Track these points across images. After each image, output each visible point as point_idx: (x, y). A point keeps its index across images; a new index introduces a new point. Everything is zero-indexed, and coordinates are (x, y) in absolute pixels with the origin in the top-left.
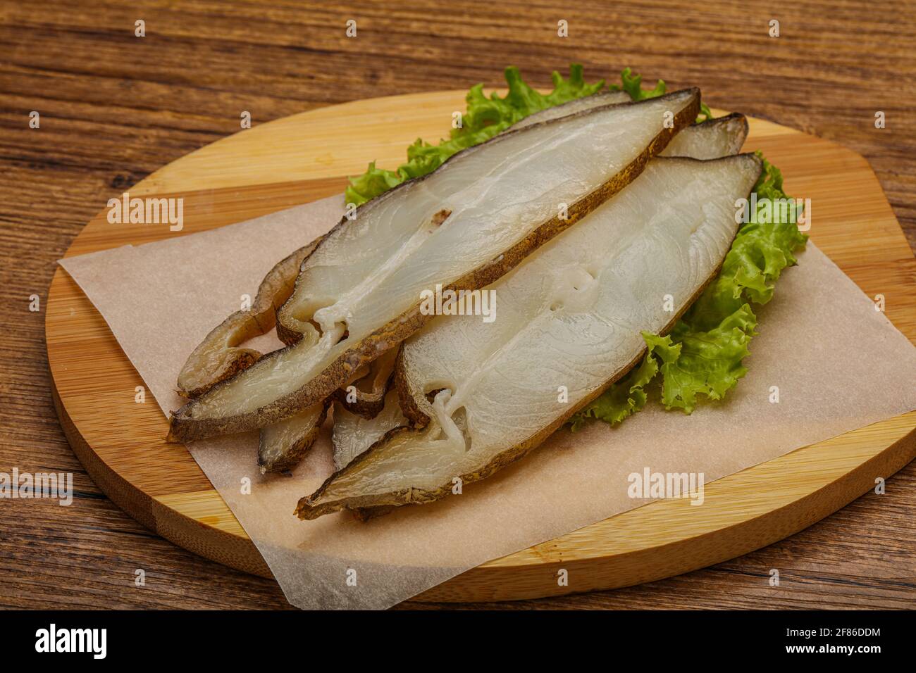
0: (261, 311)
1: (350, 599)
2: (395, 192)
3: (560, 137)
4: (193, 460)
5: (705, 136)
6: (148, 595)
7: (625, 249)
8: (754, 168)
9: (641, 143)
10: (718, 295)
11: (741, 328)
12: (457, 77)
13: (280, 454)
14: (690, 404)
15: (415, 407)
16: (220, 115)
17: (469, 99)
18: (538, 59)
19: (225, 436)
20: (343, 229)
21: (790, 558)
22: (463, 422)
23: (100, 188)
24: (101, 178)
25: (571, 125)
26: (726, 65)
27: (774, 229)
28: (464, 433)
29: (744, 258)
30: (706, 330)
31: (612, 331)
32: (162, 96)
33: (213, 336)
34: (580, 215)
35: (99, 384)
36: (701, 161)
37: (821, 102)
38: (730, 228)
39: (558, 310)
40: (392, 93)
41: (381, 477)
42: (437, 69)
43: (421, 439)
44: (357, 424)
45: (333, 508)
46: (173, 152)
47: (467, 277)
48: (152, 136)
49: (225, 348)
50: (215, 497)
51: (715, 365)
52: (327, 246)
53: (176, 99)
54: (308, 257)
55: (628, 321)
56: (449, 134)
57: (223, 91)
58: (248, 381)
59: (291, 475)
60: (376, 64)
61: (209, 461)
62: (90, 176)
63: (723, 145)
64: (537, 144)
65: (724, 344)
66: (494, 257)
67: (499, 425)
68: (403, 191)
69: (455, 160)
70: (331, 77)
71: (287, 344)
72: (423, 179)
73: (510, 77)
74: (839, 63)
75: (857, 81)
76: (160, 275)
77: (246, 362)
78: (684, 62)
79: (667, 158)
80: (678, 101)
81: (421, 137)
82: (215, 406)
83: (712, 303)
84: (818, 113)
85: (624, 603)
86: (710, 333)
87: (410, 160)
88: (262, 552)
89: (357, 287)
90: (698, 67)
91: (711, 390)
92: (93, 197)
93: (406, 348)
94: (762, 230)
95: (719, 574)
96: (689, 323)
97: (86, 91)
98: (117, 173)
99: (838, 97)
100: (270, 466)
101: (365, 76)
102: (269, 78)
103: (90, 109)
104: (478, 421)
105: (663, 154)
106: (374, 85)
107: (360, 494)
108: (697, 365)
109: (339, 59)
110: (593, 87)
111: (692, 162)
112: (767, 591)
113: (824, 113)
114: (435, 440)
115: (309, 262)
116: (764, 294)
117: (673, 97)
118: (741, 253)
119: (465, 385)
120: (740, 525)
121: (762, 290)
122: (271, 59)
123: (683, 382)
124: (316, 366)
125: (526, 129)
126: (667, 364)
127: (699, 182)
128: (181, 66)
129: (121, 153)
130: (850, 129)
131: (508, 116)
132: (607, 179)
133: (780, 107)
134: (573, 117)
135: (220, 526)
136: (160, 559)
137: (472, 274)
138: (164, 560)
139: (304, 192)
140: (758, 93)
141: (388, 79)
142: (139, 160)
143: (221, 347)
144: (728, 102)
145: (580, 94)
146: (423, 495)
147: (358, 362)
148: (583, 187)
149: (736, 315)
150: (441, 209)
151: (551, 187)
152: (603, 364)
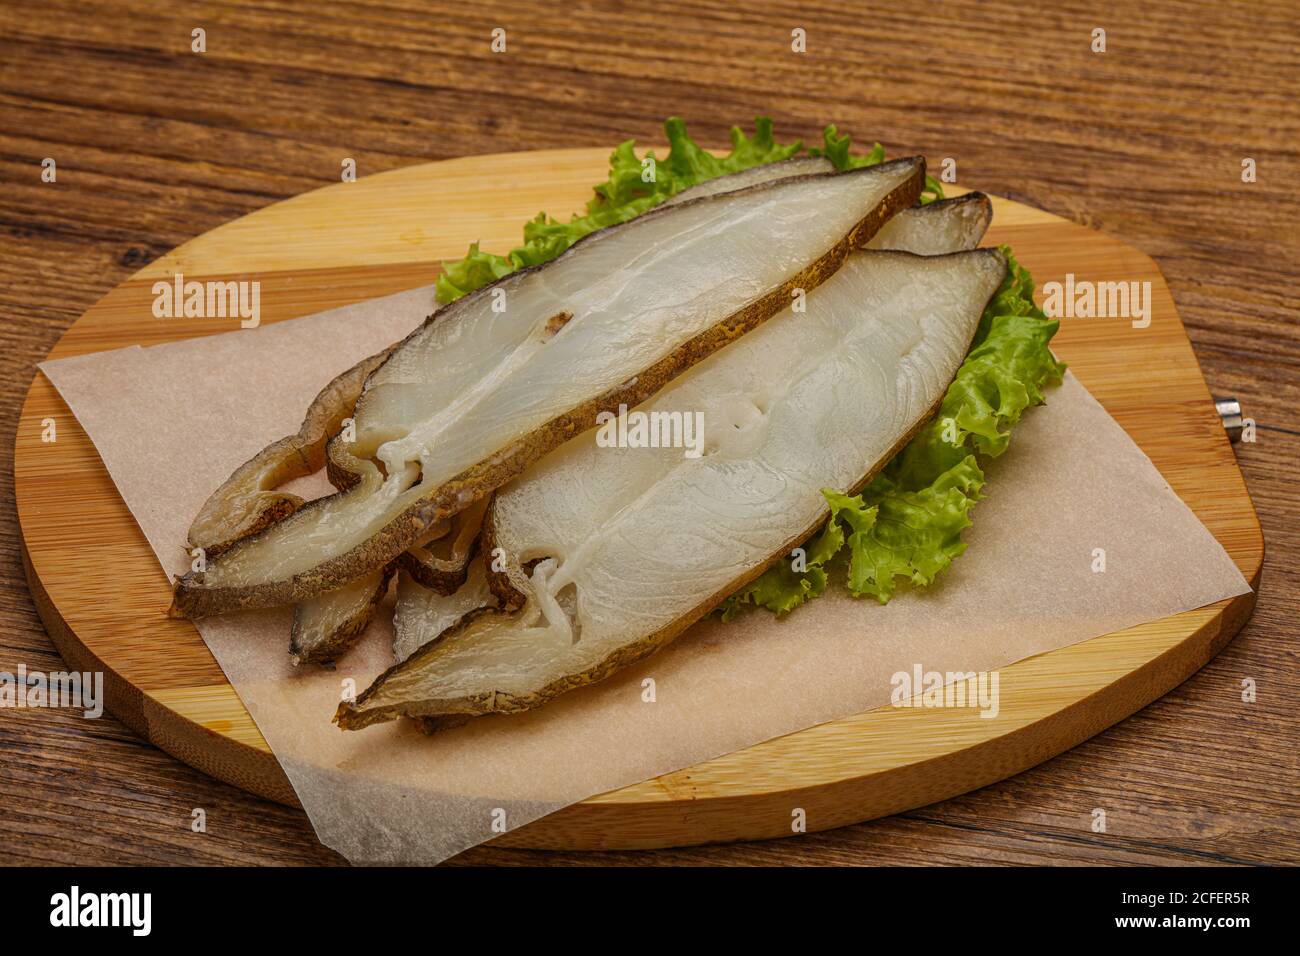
0: (309, 442)
1: (403, 839)
2: (502, 284)
3: (729, 217)
4: (202, 643)
5: (930, 223)
6: (132, 825)
7: (808, 374)
8: (996, 269)
9: (838, 229)
10: (935, 441)
11: (961, 488)
12: (606, 129)
13: (320, 638)
14: (887, 590)
15: (506, 581)
16: (276, 171)
17: (614, 160)
18: (718, 108)
19: (248, 611)
20: (426, 334)
21: (1012, 806)
22: (572, 604)
23: (106, 266)
24: (108, 252)
25: (746, 201)
26: (975, 124)
27: (1016, 354)
28: (573, 618)
29: (972, 393)
30: (916, 491)
31: (783, 486)
32: (200, 142)
33: (241, 475)
34: (747, 326)
35: (83, 535)
36: (922, 257)
37: (1103, 181)
38: (954, 348)
39: (711, 455)
40: (515, 149)
41: (454, 675)
42: (578, 116)
43: (512, 626)
44: (428, 600)
45: (387, 714)
46: (209, 219)
47: (586, 407)
48: (182, 196)
49: (257, 491)
50: (227, 694)
51: (924, 538)
52: (403, 357)
53: (218, 146)
54: (376, 370)
55: (806, 473)
56: (585, 206)
57: (282, 137)
58: (283, 537)
59: (334, 669)
60: (495, 107)
61: (225, 646)
62: (92, 248)
63: (956, 235)
64: (697, 227)
65: (937, 510)
66: (625, 380)
67: (620, 609)
69: (585, 244)
70: (434, 123)
71: (339, 488)
72: (540, 269)
73: (672, 132)
74: (1131, 126)
75: (1155, 152)
76: (176, 388)
77: (284, 512)
78: (919, 118)
79: (875, 251)
80: (894, 173)
81: (545, 210)
82: (235, 571)
83: (926, 453)
84: (1098, 195)
85: (779, 858)
86: (920, 493)
87: (527, 241)
88: (288, 771)
89: (438, 415)
90: (938, 125)
91: (915, 571)
92: (95, 278)
93: (498, 501)
94: (999, 354)
95: (913, 824)
96: (895, 479)
97: (96, 132)
98: (129, 245)
99: (1127, 175)
100: (306, 654)
101: (480, 123)
102: (348, 122)
103: (98, 157)
104: (592, 604)
105: (870, 245)
106: (490, 136)
107: (424, 697)
108: (900, 537)
109: (444, 99)
110: (787, 150)
111: (908, 259)
112: (977, 850)
113: (1106, 196)
114: (531, 626)
115: (377, 378)
116: (996, 444)
117: (888, 168)
118: (969, 385)
119: (578, 554)
120: (944, 758)
121: (994, 437)
122: (352, 96)
123: (879, 558)
124: (375, 520)
125: (685, 205)
126: (859, 535)
127: (918, 285)
128: (228, 101)
129: (137, 219)
130: (1140, 219)
131: (665, 185)
132: (787, 278)
133: (1045, 185)
134: (750, 190)
135: (232, 734)
136: (151, 776)
137: (594, 402)
138: (157, 778)
139: (381, 281)
140: (1017, 164)
141: (510, 128)
142: (162, 228)
143: (249, 490)
144: (976, 176)
145: (767, 158)
146: (511, 702)
147: (432, 518)
148: (754, 288)
149: (956, 470)
150: (558, 312)
151: (710, 286)
152: (768, 532)
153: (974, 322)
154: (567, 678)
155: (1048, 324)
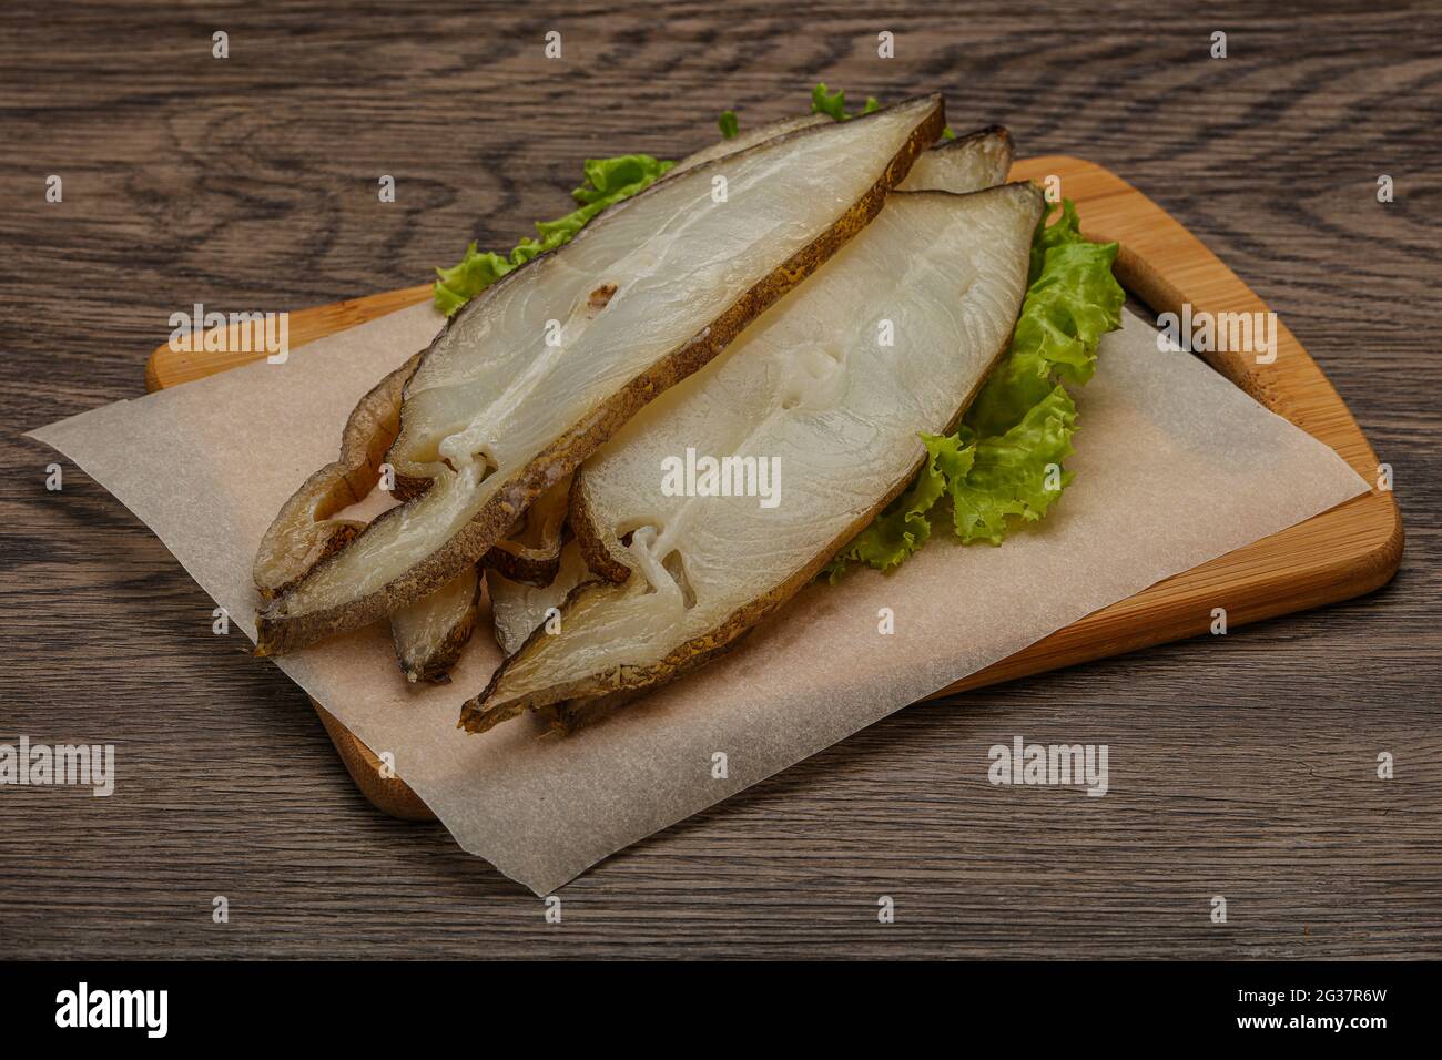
0: (353, 467)
2: (517, 275)
3: (753, 172)
5: (953, 163)
8: (1032, 202)
9: (874, 167)
10: (1015, 379)
13: (430, 651)
14: (997, 532)
15: (606, 555)
19: (341, 635)
20: (452, 335)
22: (680, 570)
25: (763, 156)
27: (1081, 280)
29: (1045, 324)
30: (1001, 433)
31: (875, 431)
33: (290, 509)
34: (807, 269)
36: (957, 195)
38: (1014, 284)
39: (793, 408)
41: (573, 656)
43: (618, 598)
44: (525, 597)
45: (513, 709)
49: (312, 523)
51: (1025, 473)
52: (435, 361)
54: (410, 379)
55: (895, 417)
59: (449, 680)
63: (982, 173)
65: (1032, 445)
66: (697, 331)
67: (733, 569)
68: (529, 273)
71: (404, 499)
76: (181, 430)
79: (910, 193)
80: (913, 111)
82: (321, 595)
83: (1006, 392)
86: (1009, 434)
89: (495, 403)
91: (1026, 506)
93: (585, 474)
94: (1064, 282)
100: (421, 669)
104: (700, 568)
105: (903, 186)
108: (997, 479)
111: (944, 198)
115: (413, 386)
116: (1081, 370)
117: (904, 108)
118: (1039, 316)
119: (676, 519)
121: (1080, 363)
123: (980, 503)
124: (460, 514)
126: (957, 479)
127: (960, 224)
132: (837, 217)
134: (761, 147)
137: (669, 359)
143: (303, 523)
146: (637, 674)
147: (521, 500)
148: (807, 230)
149: (1045, 403)
150: (599, 285)
151: (761, 237)
152: (871, 478)
153: (1025, 255)
154: (691, 642)
155: (1108, 247)
